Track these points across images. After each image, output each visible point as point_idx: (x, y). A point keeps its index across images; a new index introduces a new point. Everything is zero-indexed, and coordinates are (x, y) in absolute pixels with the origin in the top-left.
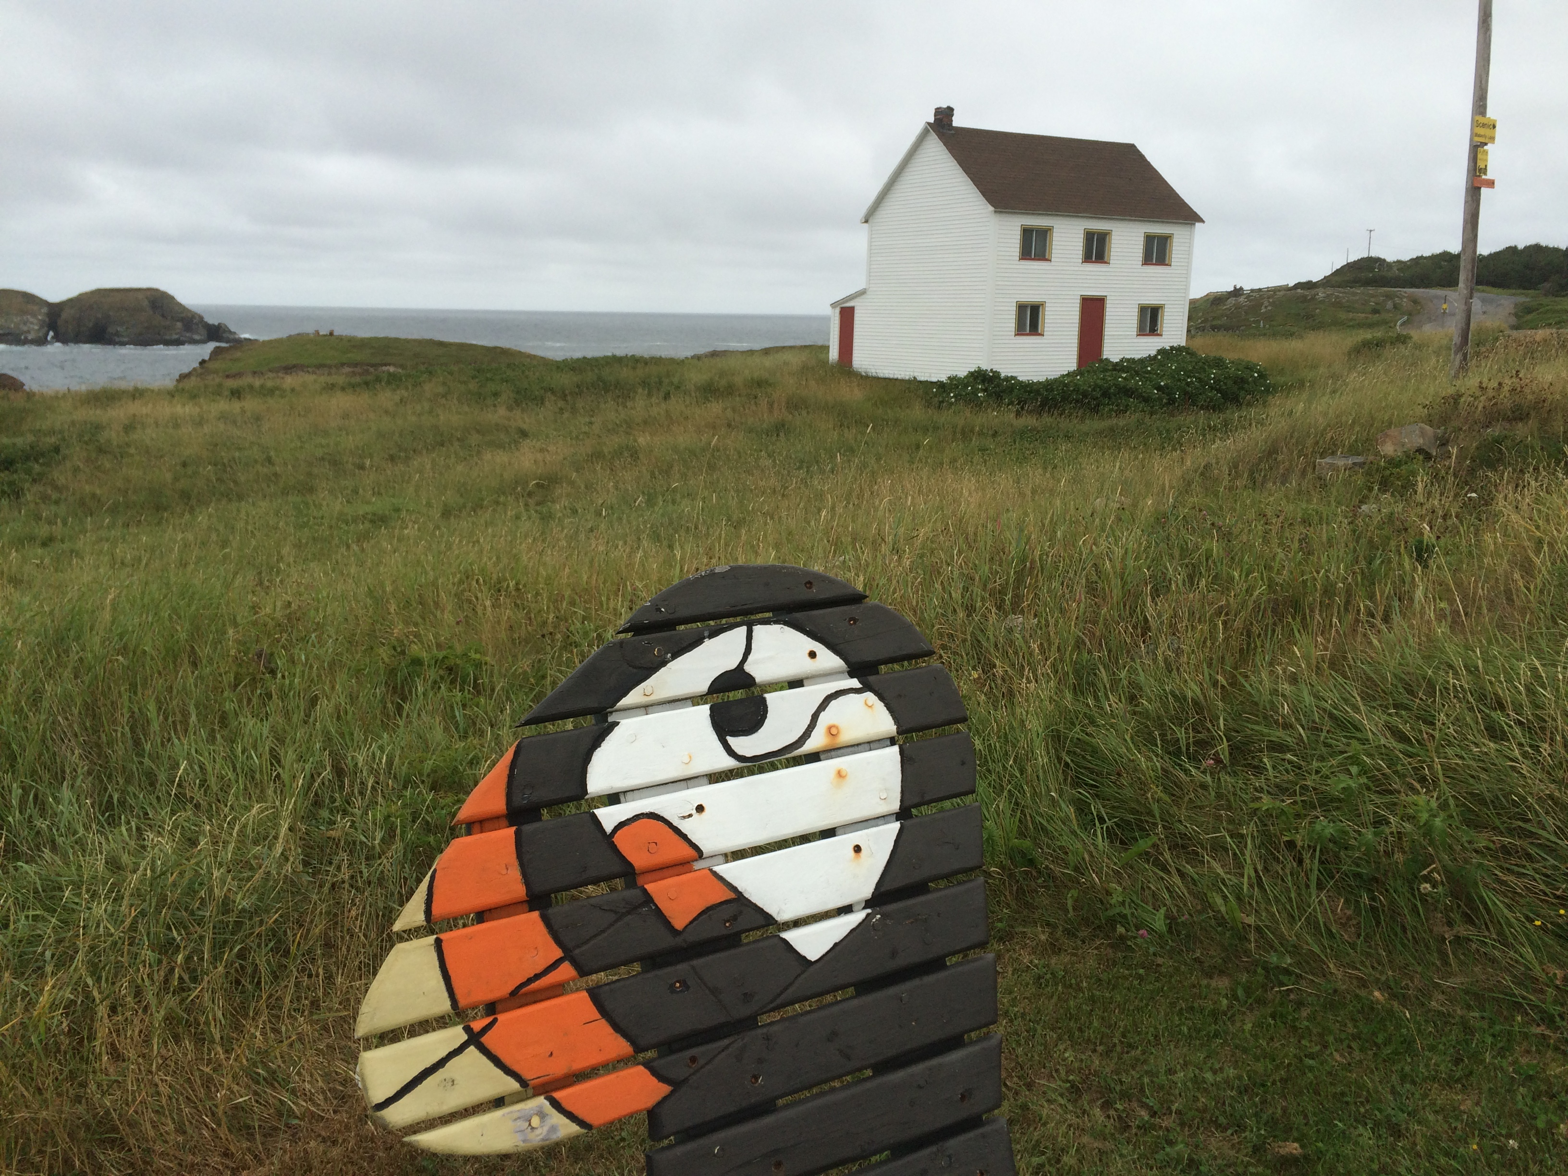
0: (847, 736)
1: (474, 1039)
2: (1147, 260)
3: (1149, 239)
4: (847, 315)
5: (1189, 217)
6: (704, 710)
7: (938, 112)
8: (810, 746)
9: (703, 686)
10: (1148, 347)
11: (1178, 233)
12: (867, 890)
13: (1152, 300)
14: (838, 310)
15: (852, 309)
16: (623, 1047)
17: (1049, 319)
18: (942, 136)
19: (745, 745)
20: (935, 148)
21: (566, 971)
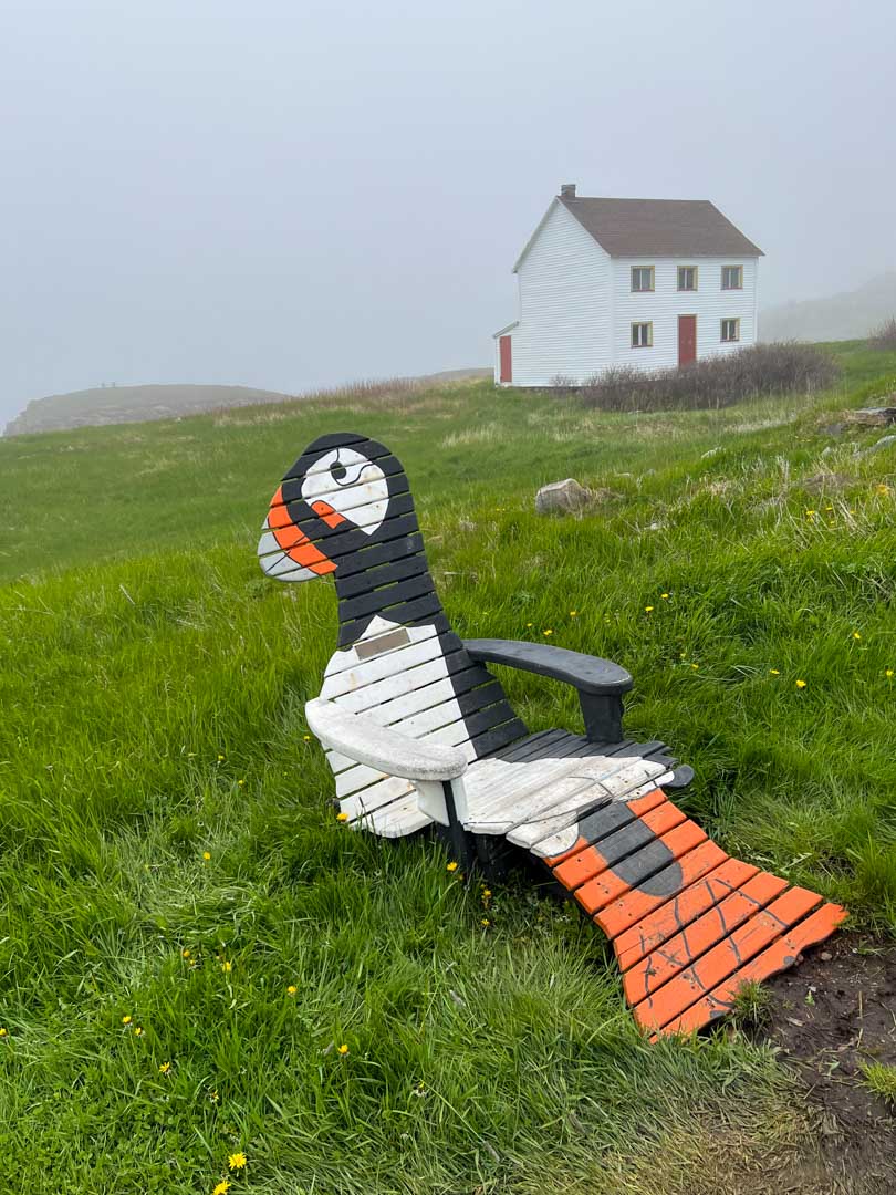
0: (369, 478)
1: (287, 555)
2: (725, 286)
3: (725, 270)
4: (506, 345)
5: (753, 252)
6: (329, 473)
7: (564, 188)
8: (359, 481)
9: (328, 467)
10: (726, 350)
11: (747, 267)
12: (383, 518)
13: (730, 315)
14: (498, 340)
15: (509, 338)
16: (325, 557)
17: (656, 334)
18: (568, 205)
19: (342, 481)
20: (563, 213)
21: (306, 539)
